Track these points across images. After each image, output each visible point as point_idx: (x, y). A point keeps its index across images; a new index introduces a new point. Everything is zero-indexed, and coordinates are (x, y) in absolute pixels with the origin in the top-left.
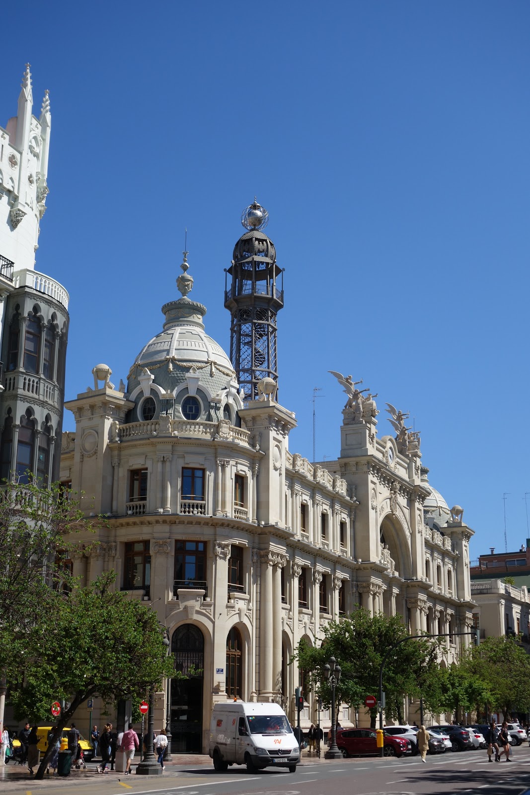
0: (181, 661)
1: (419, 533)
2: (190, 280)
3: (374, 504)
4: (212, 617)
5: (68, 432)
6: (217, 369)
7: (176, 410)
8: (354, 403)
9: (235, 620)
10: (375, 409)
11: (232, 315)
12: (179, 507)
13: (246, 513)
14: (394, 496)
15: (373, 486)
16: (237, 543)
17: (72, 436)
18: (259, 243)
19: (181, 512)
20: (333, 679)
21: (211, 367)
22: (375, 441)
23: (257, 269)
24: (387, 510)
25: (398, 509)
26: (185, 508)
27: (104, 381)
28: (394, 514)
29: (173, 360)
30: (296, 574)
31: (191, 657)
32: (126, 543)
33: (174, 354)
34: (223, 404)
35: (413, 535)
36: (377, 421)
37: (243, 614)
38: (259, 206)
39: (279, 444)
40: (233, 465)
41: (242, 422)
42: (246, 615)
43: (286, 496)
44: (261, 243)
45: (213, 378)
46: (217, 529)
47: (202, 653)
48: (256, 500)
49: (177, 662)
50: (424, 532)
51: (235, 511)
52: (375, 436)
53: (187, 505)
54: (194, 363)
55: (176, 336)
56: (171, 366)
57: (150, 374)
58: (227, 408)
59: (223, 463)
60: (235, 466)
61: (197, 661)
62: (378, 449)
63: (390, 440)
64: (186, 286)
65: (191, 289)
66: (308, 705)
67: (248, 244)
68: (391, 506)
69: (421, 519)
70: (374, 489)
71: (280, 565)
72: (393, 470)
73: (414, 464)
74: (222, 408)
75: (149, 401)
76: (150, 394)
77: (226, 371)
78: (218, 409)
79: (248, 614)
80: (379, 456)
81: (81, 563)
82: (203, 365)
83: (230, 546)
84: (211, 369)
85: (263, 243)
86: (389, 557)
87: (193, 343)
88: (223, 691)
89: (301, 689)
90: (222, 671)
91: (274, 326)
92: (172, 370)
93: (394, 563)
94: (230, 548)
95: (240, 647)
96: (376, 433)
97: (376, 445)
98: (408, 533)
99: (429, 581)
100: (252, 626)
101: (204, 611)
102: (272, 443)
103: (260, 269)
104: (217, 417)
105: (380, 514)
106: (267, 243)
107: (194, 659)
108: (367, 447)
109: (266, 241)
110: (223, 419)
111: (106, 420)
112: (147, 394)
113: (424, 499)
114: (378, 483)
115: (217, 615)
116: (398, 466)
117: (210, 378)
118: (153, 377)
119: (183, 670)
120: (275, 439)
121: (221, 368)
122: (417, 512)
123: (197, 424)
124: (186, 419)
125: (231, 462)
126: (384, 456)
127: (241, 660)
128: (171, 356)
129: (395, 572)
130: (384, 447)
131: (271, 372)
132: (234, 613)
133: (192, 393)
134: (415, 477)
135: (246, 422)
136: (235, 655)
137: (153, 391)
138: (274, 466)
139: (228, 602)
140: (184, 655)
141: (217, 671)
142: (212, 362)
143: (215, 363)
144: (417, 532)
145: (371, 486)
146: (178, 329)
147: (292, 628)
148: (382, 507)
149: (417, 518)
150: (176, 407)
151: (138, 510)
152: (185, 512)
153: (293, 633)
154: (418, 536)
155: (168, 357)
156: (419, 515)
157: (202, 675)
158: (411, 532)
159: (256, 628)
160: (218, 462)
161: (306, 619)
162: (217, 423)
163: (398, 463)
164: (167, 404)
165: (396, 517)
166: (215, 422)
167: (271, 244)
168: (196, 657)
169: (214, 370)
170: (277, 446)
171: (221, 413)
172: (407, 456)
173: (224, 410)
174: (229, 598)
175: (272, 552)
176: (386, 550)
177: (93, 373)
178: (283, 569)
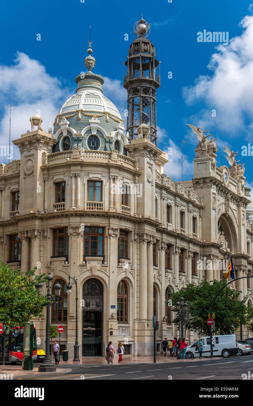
0: (89, 301)
1: (243, 225)
2: (93, 60)
3: (214, 207)
4: (108, 274)
5: (16, 160)
6: (110, 117)
7: (83, 144)
8: (202, 144)
9: (123, 275)
10: (215, 148)
11: (128, 92)
12: (86, 205)
13: (129, 210)
14: (227, 203)
15: (214, 196)
16: (124, 228)
17: (19, 163)
18: (144, 45)
19: (87, 209)
20: (182, 311)
21: (106, 116)
22: (215, 168)
23: (144, 63)
24: (223, 211)
25: (230, 210)
26: (90, 206)
27: (38, 126)
28: (227, 214)
29: (82, 111)
30: (164, 249)
31: (95, 299)
32: (53, 229)
33: (81, 107)
34: (114, 140)
35: (239, 226)
36: (217, 156)
37: (128, 272)
38: (144, 21)
39: (151, 166)
40: (121, 179)
41: (128, 153)
42: (129, 272)
43: (156, 200)
44: (145, 45)
45: (107, 124)
46: (111, 219)
47: (102, 296)
48: (136, 201)
49: (86, 302)
50: (246, 225)
51: (122, 208)
52: (215, 165)
53: (91, 204)
54: (95, 113)
55: (84, 96)
56: (80, 115)
57: (66, 121)
58: (117, 143)
59: (113, 177)
60: (122, 179)
61: (99, 301)
62: (217, 173)
63: (226, 168)
64: (90, 64)
65: (94, 67)
66: (172, 327)
67: (138, 45)
68: (225, 209)
69: (244, 216)
70: (214, 198)
71: (152, 242)
72: (227, 187)
73: (240, 184)
74: (114, 143)
75: (66, 138)
76: (67, 134)
77: (117, 119)
78: (111, 143)
79: (131, 272)
80: (218, 178)
81: (26, 242)
82: (101, 115)
83: (119, 230)
84: (106, 117)
85: (147, 45)
86: (224, 240)
87: (94, 101)
88: (115, 319)
89: (166, 318)
90: (115, 306)
91: (154, 98)
92: (80, 118)
93: (227, 243)
94: (119, 231)
95: (127, 292)
96: (216, 162)
97: (216, 170)
98: (236, 225)
99: (249, 254)
100: (134, 279)
101: (103, 270)
102: (146, 166)
103: (146, 62)
104: (110, 148)
105: (218, 213)
106: (149, 45)
107: (97, 299)
108: (210, 171)
109: (149, 43)
110: (114, 149)
111: (39, 151)
112: (65, 134)
113: (246, 204)
114: (217, 194)
115: (111, 273)
116: (230, 184)
117: (106, 123)
118: (68, 123)
119: (90, 307)
120: (148, 163)
121: (113, 117)
122: (242, 213)
123: (97, 152)
124: (89, 149)
125: (119, 177)
126: (221, 177)
127: (127, 300)
128: (80, 109)
129: (228, 248)
130: (222, 172)
131: (152, 128)
132: (122, 271)
133: (94, 133)
134: (241, 192)
135: (130, 152)
136: (123, 297)
137: (69, 132)
138: (148, 180)
139: (118, 265)
140: (90, 297)
141: (111, 307)
142: (107, 113)
143: (109, 114)
144: (242, 225)
145: (212, 195)
146: (85, 92)
147: (161, 281)
148: (220, 209)
149: (242, 216)
150: (83, 142)
151: (60, 208)
152: (90, 209)
153: (161, 284)
154: (242, 227)
155: (78, 110)
156: (243, 215)
157: (102, 310)
158: (238, 225)
159: (137, 281)
160: (111, 177)
161: (170, 276)
162: (110, 152)
163: (230, 183)
164: (79, 140)
165: (228, 216)
166: (109, 152)
167: (152, 46)
168: (98, 299)
169: (108, 118)
170: (150, 167)
171: (113, 146)
172: (236, 179)
173: (115, 144)
174: (119, 262)
175: (147, 234)
176: (222, 236)
177: (30, 121)
178: (154, 245)
